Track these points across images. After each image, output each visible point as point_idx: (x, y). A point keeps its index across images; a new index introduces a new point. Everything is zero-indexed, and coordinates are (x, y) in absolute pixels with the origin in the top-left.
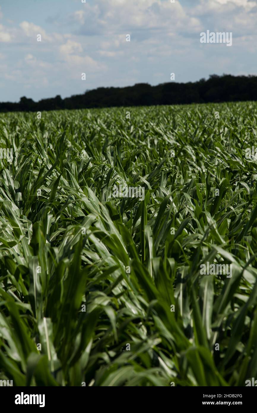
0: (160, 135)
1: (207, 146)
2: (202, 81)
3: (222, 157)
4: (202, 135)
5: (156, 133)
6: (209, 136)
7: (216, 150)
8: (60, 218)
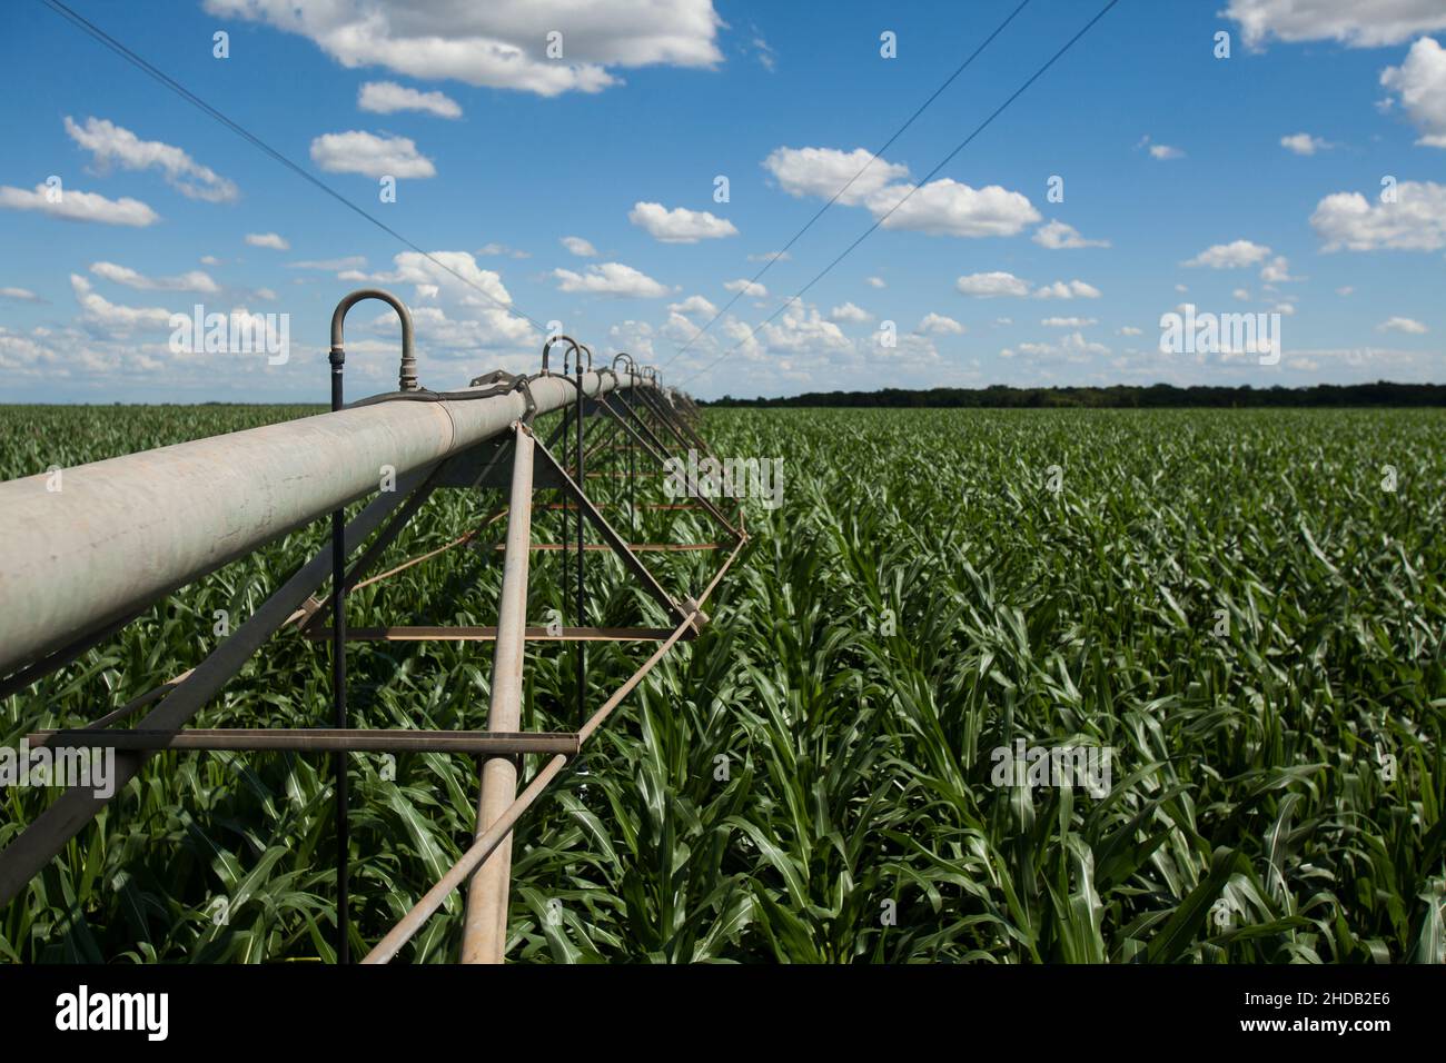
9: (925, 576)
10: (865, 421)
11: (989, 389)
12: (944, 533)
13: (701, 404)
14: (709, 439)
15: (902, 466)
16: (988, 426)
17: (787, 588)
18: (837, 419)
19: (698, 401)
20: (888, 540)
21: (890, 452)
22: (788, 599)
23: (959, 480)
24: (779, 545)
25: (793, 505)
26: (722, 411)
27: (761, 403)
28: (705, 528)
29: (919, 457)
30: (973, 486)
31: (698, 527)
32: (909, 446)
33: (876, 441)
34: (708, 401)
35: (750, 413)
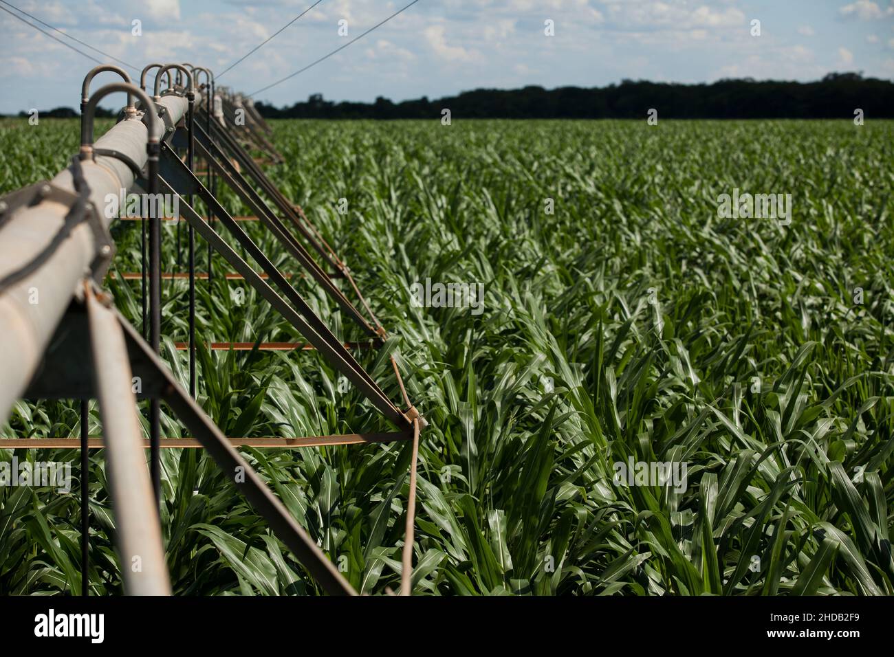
0: (573, 179)
1: (640, 202)
2: (612, 87)
3: (662, 221)
4: (632, 186)
5: (569, 176)
6: (641, 187)
7: (655, 212)
8: (485, 334)
9: (755, 491)
10: (594, 151)
11: (826, 80)
12: (783, 400)
13: (266, 111)
14: (299, 195)
15: (674, 249)
16: (834, 161)
17: (496, 519)
18: (539, 148)
19: (258, 105)
20: (678, 414)
21: (651, 219)
22: (499, 539)
23: (788, 279)
24: (470, 426)
25: (485, 341)
26: (313, 127)
27: (382, 110)
28: (319, 388)
29: (705, 232)
30: (818, 294)
31: (307, 388)
32: (685, 206)
33: (622, 197)
34: (279, 105)
35: (370, 132)
